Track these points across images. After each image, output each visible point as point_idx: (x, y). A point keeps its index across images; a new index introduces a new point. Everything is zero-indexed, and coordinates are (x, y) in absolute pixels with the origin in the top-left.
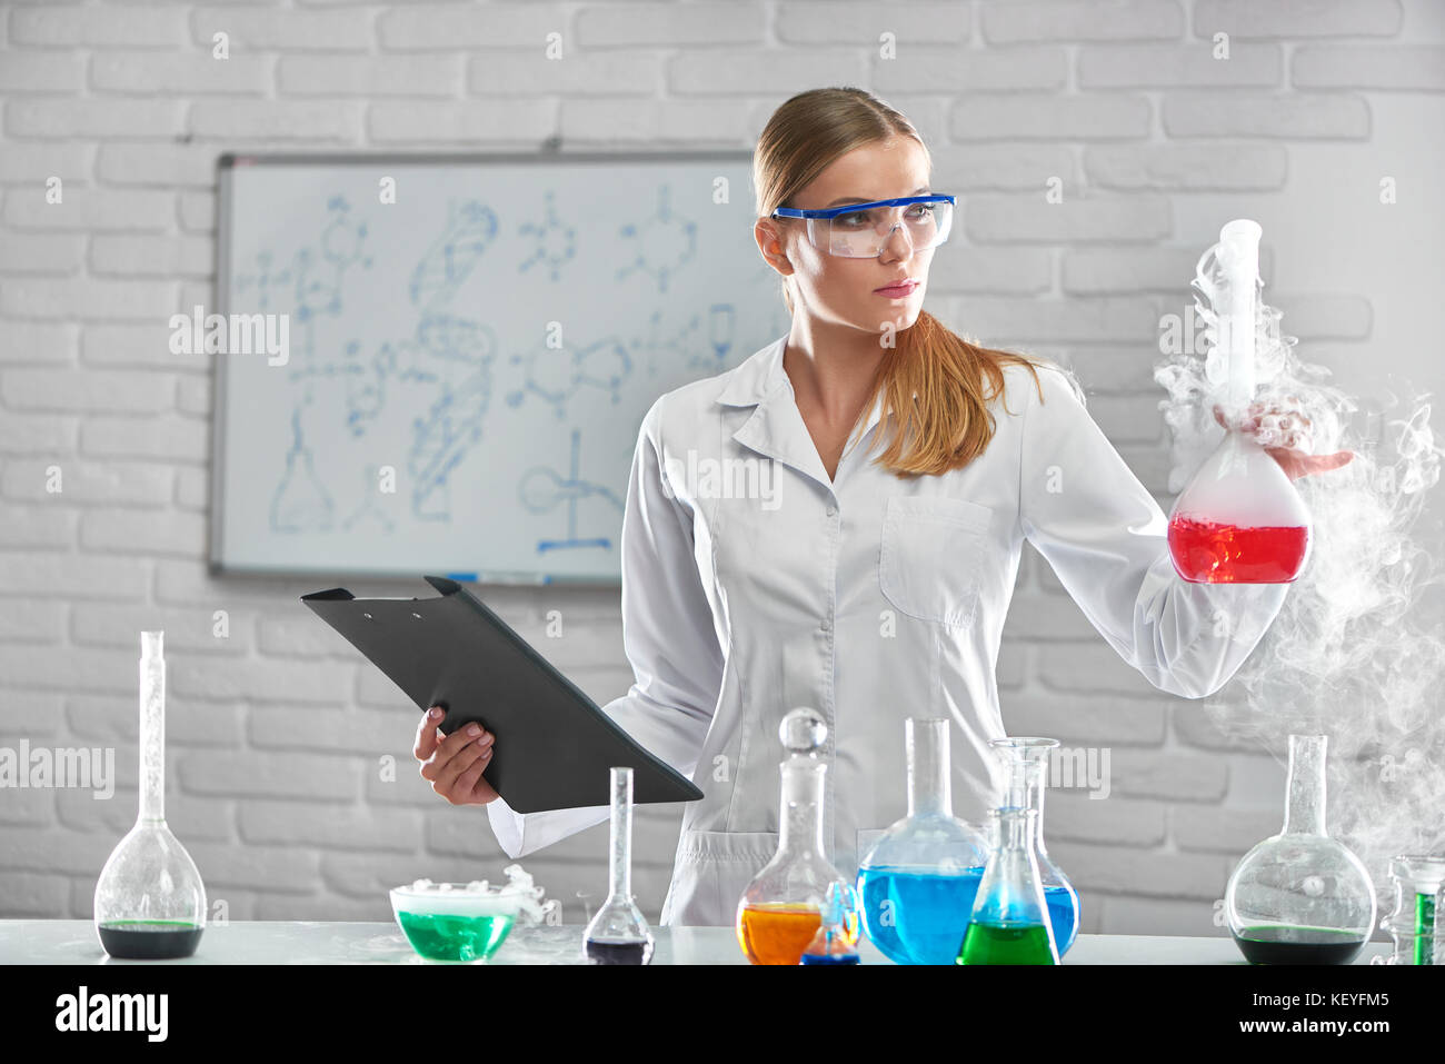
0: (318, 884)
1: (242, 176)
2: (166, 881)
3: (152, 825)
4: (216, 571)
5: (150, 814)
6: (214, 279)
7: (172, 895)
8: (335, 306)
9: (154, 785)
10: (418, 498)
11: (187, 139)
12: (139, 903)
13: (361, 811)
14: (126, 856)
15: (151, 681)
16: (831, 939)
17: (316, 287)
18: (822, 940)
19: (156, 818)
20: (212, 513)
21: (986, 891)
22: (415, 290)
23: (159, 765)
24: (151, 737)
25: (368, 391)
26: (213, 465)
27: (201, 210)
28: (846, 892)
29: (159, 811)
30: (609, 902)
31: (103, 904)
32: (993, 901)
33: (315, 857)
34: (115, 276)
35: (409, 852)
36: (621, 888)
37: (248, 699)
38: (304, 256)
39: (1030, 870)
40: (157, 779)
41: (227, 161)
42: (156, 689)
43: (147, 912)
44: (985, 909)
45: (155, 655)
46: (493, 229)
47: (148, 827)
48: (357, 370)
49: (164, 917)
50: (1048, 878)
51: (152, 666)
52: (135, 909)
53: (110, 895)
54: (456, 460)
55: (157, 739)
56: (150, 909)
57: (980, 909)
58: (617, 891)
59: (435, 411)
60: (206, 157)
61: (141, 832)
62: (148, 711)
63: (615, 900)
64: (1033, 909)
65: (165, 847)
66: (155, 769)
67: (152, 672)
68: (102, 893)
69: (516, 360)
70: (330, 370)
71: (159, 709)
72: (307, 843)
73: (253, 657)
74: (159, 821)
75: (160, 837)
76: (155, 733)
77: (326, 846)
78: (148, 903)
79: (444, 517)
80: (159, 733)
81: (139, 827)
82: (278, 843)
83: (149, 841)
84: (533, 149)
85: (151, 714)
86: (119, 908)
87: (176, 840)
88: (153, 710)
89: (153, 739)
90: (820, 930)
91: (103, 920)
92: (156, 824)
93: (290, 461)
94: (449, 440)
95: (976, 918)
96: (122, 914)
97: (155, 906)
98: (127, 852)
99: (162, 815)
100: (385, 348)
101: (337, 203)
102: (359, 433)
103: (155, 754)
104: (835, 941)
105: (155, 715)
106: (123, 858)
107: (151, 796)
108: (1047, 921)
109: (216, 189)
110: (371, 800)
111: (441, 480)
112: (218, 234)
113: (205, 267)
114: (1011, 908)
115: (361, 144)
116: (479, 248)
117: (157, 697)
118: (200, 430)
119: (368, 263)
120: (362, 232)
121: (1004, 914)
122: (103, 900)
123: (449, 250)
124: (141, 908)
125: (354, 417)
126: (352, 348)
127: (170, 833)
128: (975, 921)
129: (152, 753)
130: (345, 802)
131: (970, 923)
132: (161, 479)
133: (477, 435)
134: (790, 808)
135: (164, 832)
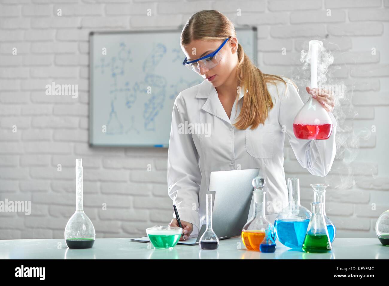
0: (121, 231)
1: (96, 37)
2: (84, 227)
3: (80, 212)
4: (91, 146)
5: (79, 210)
6: (89, 66)
7: (86, 231)
8: (122, 73)
9: (80, 201)
10: (146, 125)
11: (80, 28)
12: (77, 233)
13: (132, 210)
14: (73, 221)
15: (79, 172)
16: (268, 240)
17: (117, 68)
18: (266, 240)
19: (81, 210)
20: (89, 130)
21: (311, 226)
22: (144, 68)
23: (82, 195)
24: (79, 188)
25: (132, 96)
26: (90, 117)
27: (85, 47)
28: (272, 227)
29: (82, 208)
30: (206, 231)
31: (67, 234)
32: (313, 229)
33: (120, 223)
34: (62, 66)
35: (145, 221)
36: (210, 227)
37: (100, 181)
38: (114, 59)
39: (323, 220)
40: (81, 199)
41: (92, 34)
42: (80, 174)
43: (79, 236)
44: (310, 230)
45: (80, 165)
46: (165, 51)
47: (79, 212)
48: (128, 90)
49: (84, 237)
50: (327, 222)
51: (79, 168)
52: (76, 235)
53: (69, 231)
54: (156, 114)
55: (81, 188)
56: (80, 235)
57: (309, 231)
58: (209, 228)
59: (150, 101)
60: (86, 32)
61: (77, 214)
62: (78, 181)
63: (208, 230)
64: (323, 230)
65: (83, 218)
66: (81, 196)
67: (79, 170)
68: (67, 231)
69: (172, 86)
70: (121, 90)
71: (81, 180)
72: (117, 219)
73: (102, 169)
74: (82, 211)
75: (82, 215)
76: (80, 187)
77: (122, 220)
78: (79, 234)
79: (153, 130)
80: (81, 186)
81: (76, 212)
82: (109, 220)
83: (79, 216)
84: (176, 28)
85: (79, 181)
86: (71, 235)
87: (86, 216)
88: (80, 180)
89: (80, 188)
90: (265, 237)
91: (67, 238)
92: (81, 212)
93: (111, 115)
94: (154, 108)
95: (308, 233)
96: (72, 236)
97: (81, 234)
98: (73, 219)
99: (83, 209)
100: (136, 84)
101: (122, 45)
102: (129, 107)
103: (81, 192)
104: (269, 240)
105: (80, 182)
106: (72, 221)
107: (79, 204)
108: (327, 234)
109: (89, 41)
110: (135, 208)
111: (152, 120)
112: (90, 53)
113: (86, 63)
114: (318, 230)
115: (128, 28)
116: (161, 56)
117: (81, 177)
118: (86, 107)
119: (131, 61)
120: (129, 52)
121: (315, 232)
122: (67, 233)
123: (153, 57)
124: (77, 234)
125: (128, 103)
126: (127, 84)
127: (85, 214)
128: (307, 234)
129: (80, 192)
130: (127, 208)
131: (306, 235)
132: (75, 121)
133: (162, 107)
134: (256, 204)
135: (83, 214)
